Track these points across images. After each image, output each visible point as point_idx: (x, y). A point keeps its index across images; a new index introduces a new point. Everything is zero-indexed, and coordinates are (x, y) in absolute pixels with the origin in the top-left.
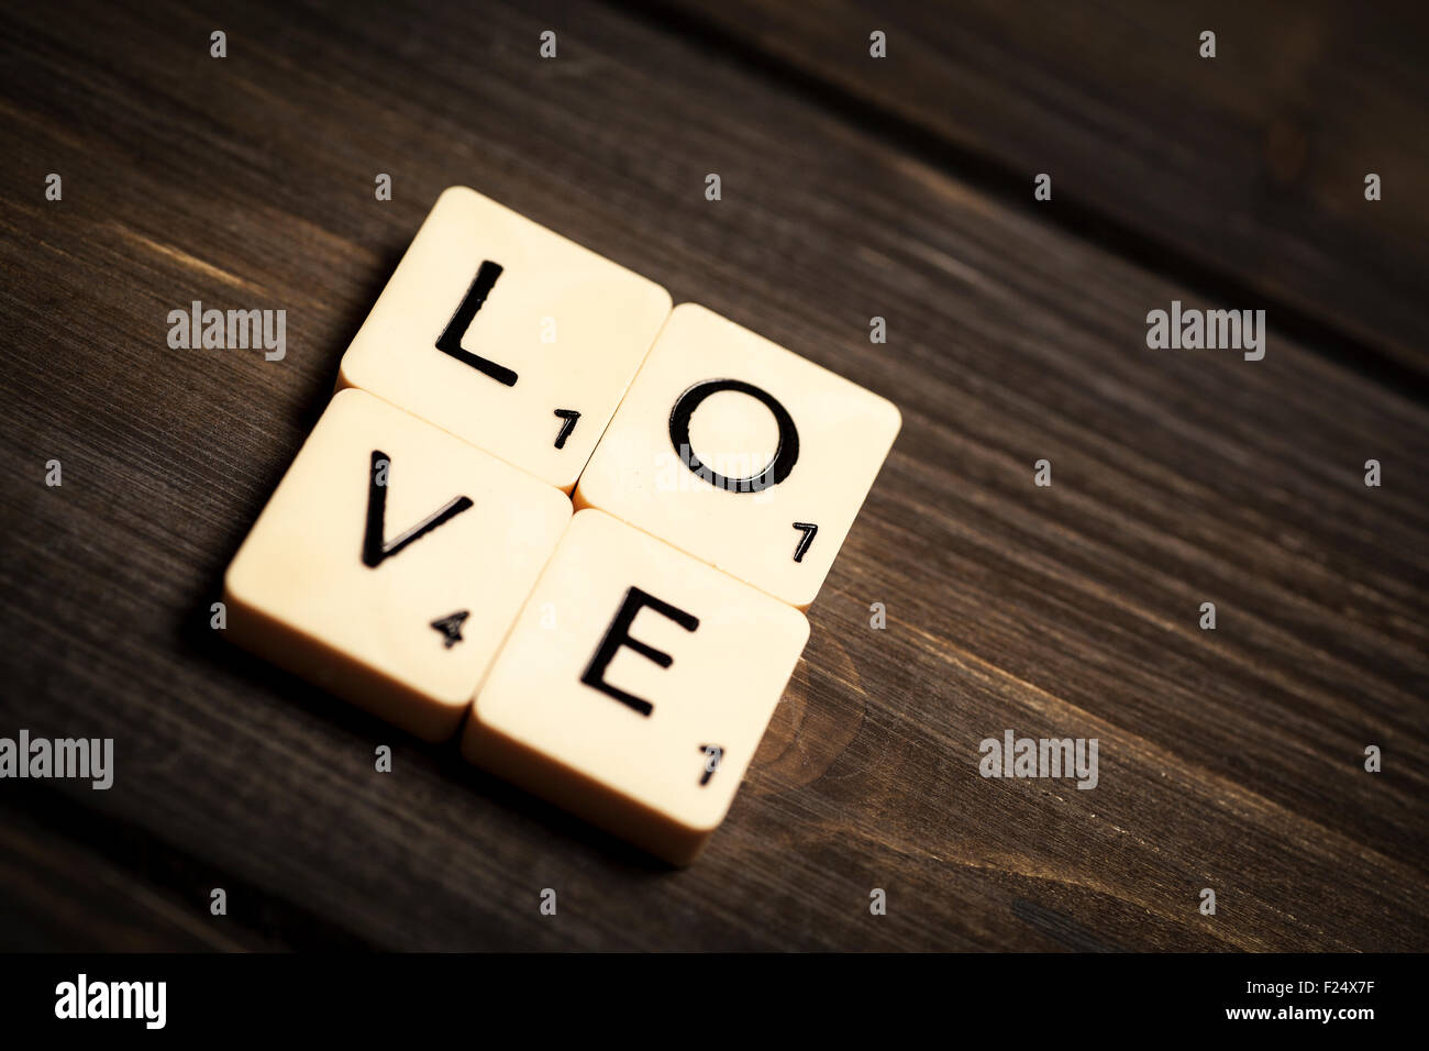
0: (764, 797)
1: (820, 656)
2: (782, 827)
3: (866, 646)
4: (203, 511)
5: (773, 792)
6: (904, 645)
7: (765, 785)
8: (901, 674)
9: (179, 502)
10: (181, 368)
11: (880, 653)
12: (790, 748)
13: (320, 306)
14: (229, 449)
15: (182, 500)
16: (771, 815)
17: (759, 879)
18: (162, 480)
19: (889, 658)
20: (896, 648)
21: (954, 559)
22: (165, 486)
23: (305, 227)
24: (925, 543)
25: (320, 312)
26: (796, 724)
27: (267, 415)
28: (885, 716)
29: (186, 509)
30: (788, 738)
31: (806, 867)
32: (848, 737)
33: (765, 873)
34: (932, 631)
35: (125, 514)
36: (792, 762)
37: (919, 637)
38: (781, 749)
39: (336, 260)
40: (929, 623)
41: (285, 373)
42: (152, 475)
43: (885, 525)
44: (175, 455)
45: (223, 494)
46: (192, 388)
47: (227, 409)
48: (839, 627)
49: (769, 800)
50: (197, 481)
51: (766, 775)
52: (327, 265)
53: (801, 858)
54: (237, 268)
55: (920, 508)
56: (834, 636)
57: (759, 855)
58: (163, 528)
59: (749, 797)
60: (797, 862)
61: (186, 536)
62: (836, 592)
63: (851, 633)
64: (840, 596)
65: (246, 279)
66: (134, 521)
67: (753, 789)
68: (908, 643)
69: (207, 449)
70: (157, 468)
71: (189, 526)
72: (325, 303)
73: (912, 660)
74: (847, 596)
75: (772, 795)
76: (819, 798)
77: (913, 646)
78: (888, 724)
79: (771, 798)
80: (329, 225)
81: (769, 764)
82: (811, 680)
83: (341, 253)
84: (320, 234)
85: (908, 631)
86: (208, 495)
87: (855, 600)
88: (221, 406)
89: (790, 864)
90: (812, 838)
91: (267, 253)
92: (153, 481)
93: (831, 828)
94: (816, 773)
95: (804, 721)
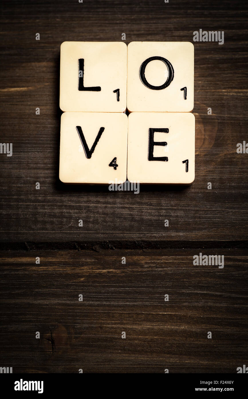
0: (204, 156)
1: (201, 111)
2: (212, 161)
3: (210, 102)
4: (48, 154)
5: (205, 153)
6: (219, 96)
7: (203, 152)
8: (222, 105)
9: (41, 155)
10: (25, 120)
11: (215, 102)
12: (204, 139)
13: (47, 84)
14: (46, 135)
15: (42, 154)
16: (208, 159)
17: (212, 177)
18: (36, 152)
19: (217, 102)
20: (218, 98)
21: (221, 66)
22: (37, 153)
23: (33, 64)
24: (213, 65)
25: (48, 85)
26: (203, 132)
27: (49, 121)
28: (223, 118)
29: (44, 156)
30: (203, 137)
31: (221, 168)
32: (216, 128)
33: (212, 175)
34: (224, 89)
35: (32, 165)
36: (207, 142)
37: (222, 92)
38: (203, 141)
39: (44, 69)
40: (222, 87)
41: (48, 107)
42: (32, 152)
43: (201, 66)
44: (35, 144)
45: (50, 147)
46: (30, 124)
47: (40, 124)
48: (202, 101)
49: (206, 156)
50: (43, 147)
51: (202, 149)
52: (43, 72)
53: (219, 167)
54: (24, 85)
55: (208, 56)
56: (202, 103)
57: (209, 171)
58: (42, 164)
59: (200, 157)
60: (218, 168)
61: (48, 163)
62: (198, 91)
63: (206, 100)
64: (199, 92)
65: (28, 87)
66: (35, 166)
67: (201, 155)
68: (220, 95)
69: (41, 137)
70: (33, 149)
71: (47, 160)
72: (48, 82)
73: (222, 99)
74: (201, 91)
75: (206, 154)
76: (216, 148)
77: (221, 95)
78: (224, 120)
79: (205, 155)
80: (39, 60)
81: (202, 146)
82: (202, 118)
83: (45, 67)
84: (38, 64)
85: (218, 92)
86: (47, 149)
87: (203, 91)
88: (38, 124)
89: (217, 169)
90: (219, 160)
91: (28, 77)
92: (33, 153)
93: (222, 154)
94: (213, 142)
95: (205, 130)
